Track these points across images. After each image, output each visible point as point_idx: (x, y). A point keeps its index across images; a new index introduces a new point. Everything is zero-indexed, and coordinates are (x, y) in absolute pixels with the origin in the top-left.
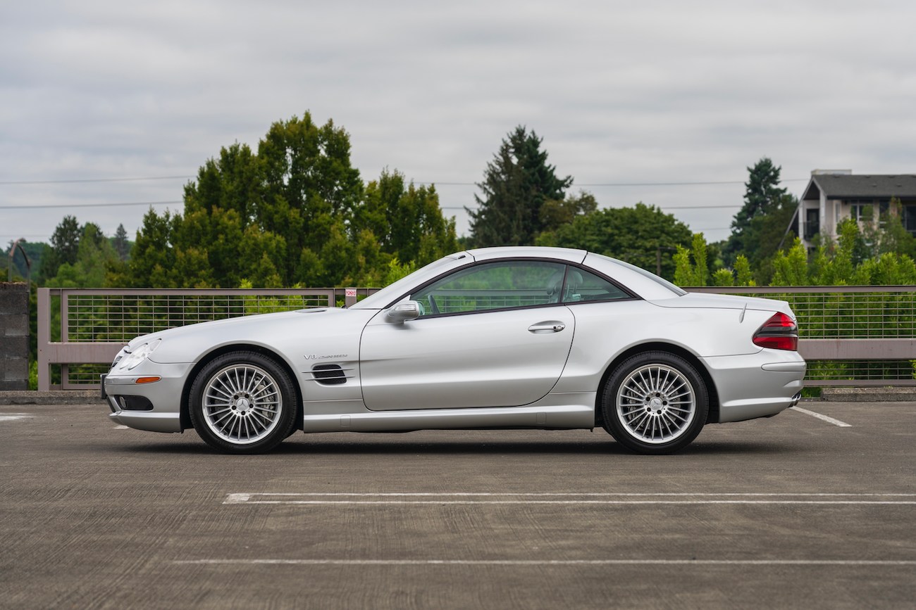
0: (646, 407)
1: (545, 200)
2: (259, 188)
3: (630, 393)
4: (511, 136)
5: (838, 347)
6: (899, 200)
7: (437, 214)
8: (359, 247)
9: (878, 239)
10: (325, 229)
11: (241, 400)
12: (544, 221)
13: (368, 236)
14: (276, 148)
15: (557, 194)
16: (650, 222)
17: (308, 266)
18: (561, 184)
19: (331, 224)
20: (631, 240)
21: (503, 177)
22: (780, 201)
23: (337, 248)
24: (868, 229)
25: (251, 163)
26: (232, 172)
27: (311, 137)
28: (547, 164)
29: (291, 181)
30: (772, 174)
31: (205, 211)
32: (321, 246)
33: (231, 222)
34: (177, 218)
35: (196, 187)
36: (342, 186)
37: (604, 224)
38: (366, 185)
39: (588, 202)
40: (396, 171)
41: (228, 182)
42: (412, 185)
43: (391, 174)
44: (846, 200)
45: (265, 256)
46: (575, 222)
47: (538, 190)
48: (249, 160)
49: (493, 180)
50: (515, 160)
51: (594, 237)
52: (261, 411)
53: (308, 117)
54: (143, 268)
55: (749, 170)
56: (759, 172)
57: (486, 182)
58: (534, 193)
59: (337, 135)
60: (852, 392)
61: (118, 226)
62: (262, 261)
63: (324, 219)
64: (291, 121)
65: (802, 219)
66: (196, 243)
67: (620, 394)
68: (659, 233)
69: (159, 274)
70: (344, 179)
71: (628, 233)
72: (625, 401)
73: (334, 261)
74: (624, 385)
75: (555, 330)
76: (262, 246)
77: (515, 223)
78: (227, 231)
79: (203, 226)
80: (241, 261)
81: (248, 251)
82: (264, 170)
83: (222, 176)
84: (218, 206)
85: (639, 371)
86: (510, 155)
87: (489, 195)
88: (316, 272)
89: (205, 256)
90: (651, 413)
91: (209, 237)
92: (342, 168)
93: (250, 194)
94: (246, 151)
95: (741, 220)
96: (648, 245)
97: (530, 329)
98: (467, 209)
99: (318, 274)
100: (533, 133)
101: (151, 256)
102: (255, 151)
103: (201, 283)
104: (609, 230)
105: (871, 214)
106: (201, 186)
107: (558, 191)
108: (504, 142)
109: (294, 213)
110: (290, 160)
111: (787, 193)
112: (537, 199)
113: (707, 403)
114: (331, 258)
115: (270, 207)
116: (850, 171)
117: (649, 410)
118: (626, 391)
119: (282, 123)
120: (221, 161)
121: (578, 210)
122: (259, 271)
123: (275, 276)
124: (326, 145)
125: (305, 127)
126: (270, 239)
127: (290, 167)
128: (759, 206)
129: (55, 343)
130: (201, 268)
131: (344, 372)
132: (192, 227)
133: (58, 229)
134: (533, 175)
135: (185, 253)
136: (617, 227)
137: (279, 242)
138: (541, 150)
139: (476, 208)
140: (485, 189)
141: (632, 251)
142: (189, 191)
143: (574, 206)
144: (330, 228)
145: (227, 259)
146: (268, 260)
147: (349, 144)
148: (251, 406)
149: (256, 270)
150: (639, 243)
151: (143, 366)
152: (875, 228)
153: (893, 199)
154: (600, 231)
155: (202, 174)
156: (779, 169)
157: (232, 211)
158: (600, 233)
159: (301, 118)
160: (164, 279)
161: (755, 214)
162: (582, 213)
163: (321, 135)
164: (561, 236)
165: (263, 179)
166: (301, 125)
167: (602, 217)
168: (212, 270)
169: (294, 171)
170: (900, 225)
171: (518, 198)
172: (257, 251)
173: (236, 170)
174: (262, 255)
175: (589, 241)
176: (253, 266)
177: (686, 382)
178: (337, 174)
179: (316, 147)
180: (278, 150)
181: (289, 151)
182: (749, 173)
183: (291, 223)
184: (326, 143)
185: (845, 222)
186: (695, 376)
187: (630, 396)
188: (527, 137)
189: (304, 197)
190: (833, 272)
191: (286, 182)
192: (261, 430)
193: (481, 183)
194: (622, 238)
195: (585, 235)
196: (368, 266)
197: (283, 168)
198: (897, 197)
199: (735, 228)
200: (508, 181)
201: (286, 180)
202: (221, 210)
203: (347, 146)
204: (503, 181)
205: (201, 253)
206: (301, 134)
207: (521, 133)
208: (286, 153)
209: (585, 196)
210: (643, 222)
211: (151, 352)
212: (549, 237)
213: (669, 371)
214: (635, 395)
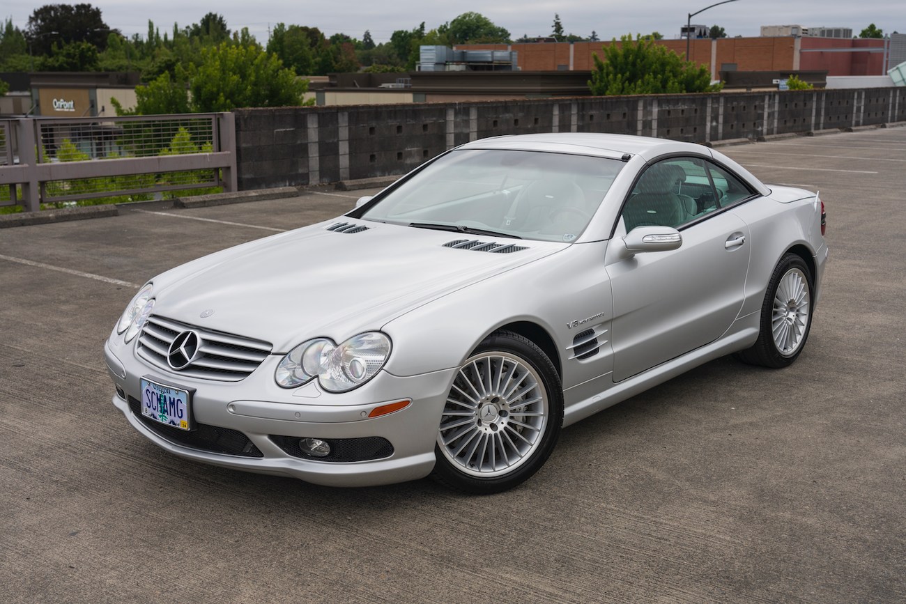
97: (726, 245)
131: (598, 338)
148: (502, 414)
151: (379, 385)
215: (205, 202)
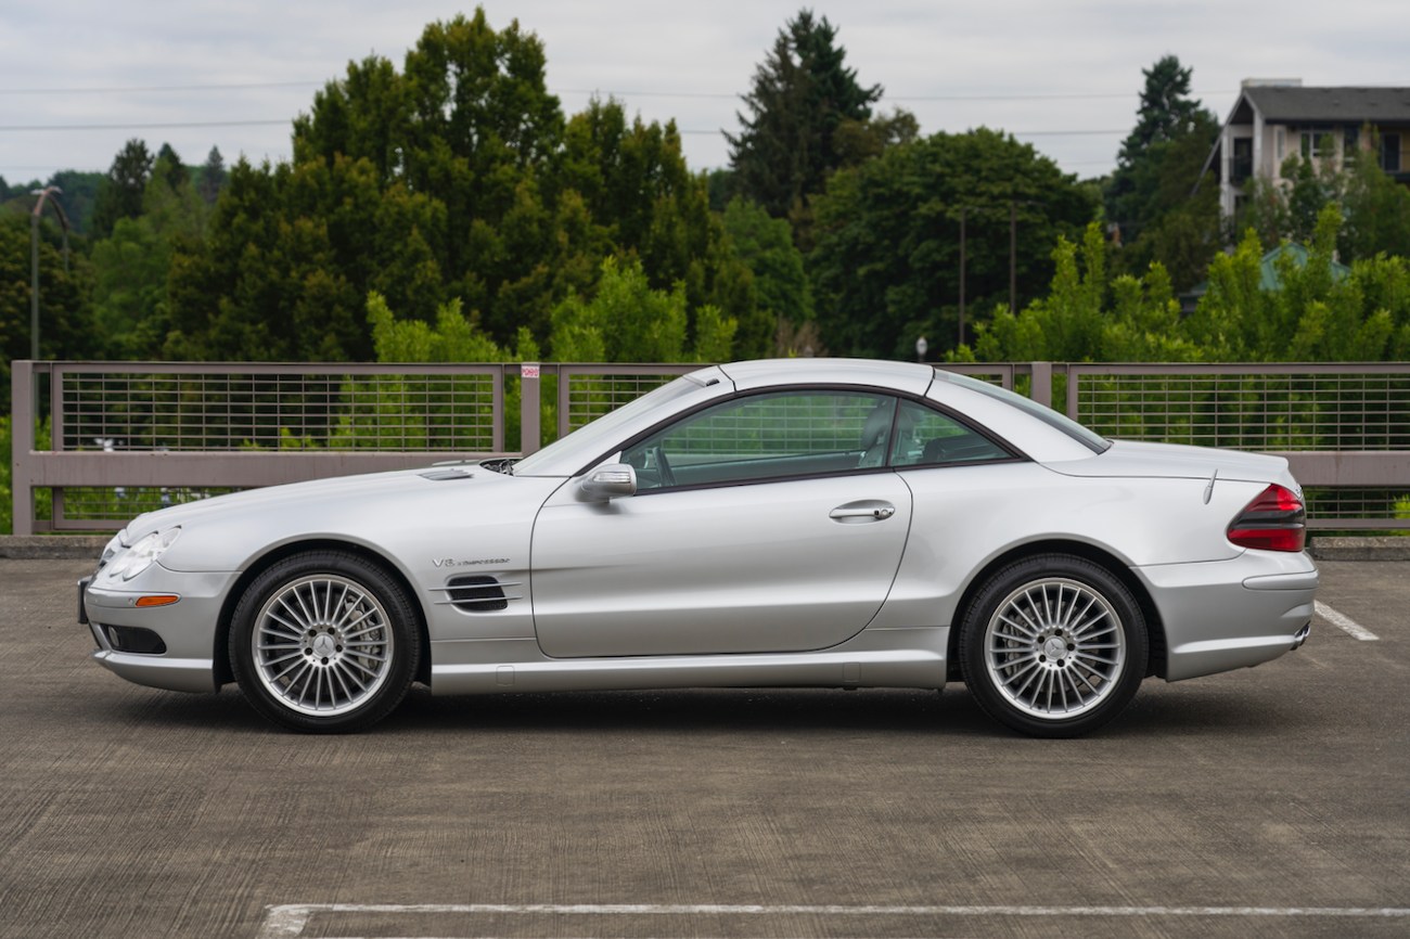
0: (1037, 655)
1: (840, 120)
2: (405, 126)
3: (1009, 629)
4: (791, 24)
5: (1337, 465)
6: (1376, 127)
7: (678, 165)
8: (560, 217)
9: (1342, 185)
10: (507, 190)
11: (321, 638)
12: (840, 151)
13: (573, 201)
14: (431, 63)
15: (859, 111)
16: (998, 156)
17: (481, 246)
18: (867, 96)
19: (517, 181)
20: (969, 182)
21: (779, 85)
22: (1190, 119)
23: (525, 219)
24: (1327, 170)
25: (393, 87)
26: (366, 100)
27: (485, 47)
28: (844, 65)
29: (454, 114)
30: (1179, 78)
31: (322, 160)
32: (501, 216)
33: (363, 179)
34: (283, 169)
35: (311, 123)
36: (534, 122)
37: (930, 158)
38: (568, 118)
39: (906, 123)
40: (611, 97)
41: (359, 116)
42: (638, 119)
43: (604, 102)
44: (1293, 126)
45: (415, 232)
46: (886, 156)
47: (831, 106)
48: (391, 83)
49: (764, 89)
50: (797, 61)
51: (915, 179)
52: (355, 658)
53: (480, 15)
54: (228, 247)
55: (1145, 72)
56: (1160, 77)
57: (754, 92)
58: (825, 109)
59: (526, 44)
60: (1362, 545)
61: (210, 149)
62: (410, 239)
63: (505, 173)
64: (455, 23)
65: (1227, 153)
66: (309, 210)
67: (992, 631)
68: (1011, 172)
69: (253, 258)
70: (536, 111)
71: (966, 172)
72: (1000, 643)
73: (521, 239)
74: (999, 615)
75: (878, 517)
76: (410, 216)
77: (796, 155)
78: (358, 191)
79: (321, 183)
80: (378, 239)
81: (389, 223)
82: (413, 96)
83: (350, 106)
84: (344, 153)
85: (1025, 590)
86: (790, 53)
87: (759, 113)
88: (492, 256)
89: (323, 231)
90: (1045, 665)
91: (329, 201)
92: (532, 95)
93: (391, 135)
94: (387, 68)
95: (1132, 147)
96: (996, 190)
97: (833, 514)
98: (726, 134)
99: (496, 259)
100: (824, 19)
101: (240, 230)
102: (399, 68)
103: (317, 274)
104: (937, 168)
105: (1331, 146)
106: (318, 121)
107: (861, 107)
108: (782, 33)
109: (460, 165)
110: (452, 81)
111: (1201, 108)
112: (829, 119)
113: (1145, 647)
114: (516, 236)
115: (423, 155)
116: (1300, 80)
117: (1043, 659)
118: (1002, 626)
119: (440, 24)
120: (348, 83)
121: (892, 136)
122: (406, 255)
123: (430, 264)
124: (508, 60)
125: (476, 30)
126: (423, 206)
127: (453, 93)
128: (1158, 126)
129: (41, 452)
130: (317, 249)
131: (504, 590)
132: (303, 185)
133: (119, 159)
134: (824, 82)
135: (293, 225)
136: (948, 164)
137: (436, 210)
138: (835, 45)
139: (738, 131)
140: (752, 104)
141: (971, 200)
142: (300, 127)
143: (885, 129)
144: (514, 188)
145: (358, 235)
146: (420, 238)
147: (543, 57)
148: (339, 648)
149: (400, 252)
150: (983, 187)
151: (150, 575)
152: (1338, 169)
153: (1367, 126)
154: (923, 168)
155: (319, 101)
156: (1190, 71)
157: (364, 161)
158: (924, 173)
159: (470, 17)
160: (260, 265)
161: (1153, 138)
162: (896, 140)
163: (501, 42)
164: (866, 176)
165: (412, 111)
166: (471, 27)
167: (926, 147)
168: (334, 252)
169: (460, 99)
170: (1376, 165)
171: (802, 117)
172: (402, 223)
173: (371, 97)
174: (410, 229)
175: (907, 184)
176: (397, 247)
177: (1108, 611)
178: (525, 104)
179: (492, 62)
180: (435, 65)
181: (452, 67)
182: (1144, 79)
183: (455, 179)
184: (508, 56)
185: (1294, 160)
186: (1125, 599)
187: (1009, 633)
188: (816, 26)
189: (475, 138)
190: (1301, 284)
191: (448, 116)
192: (356, 691)
193: (746, 95)
194: (957, 180)
195: (901, 175)
196: (572, 247)
197: (442, 94)
198: (1373, 122)
199: (1123, 159)
200: (786, 92)
201: (448, 109)
202: (348, 159)
203: (541, 61)
204: (778, 92)
205: (317, 226)
206: (471, 41)
207: (806, 19)
208: (446, 70)
209: (901, 115)
210: (988, 155)
211: (164, 550)
212: (847, 178)
213: (1079, 590)
214: (1017, 633)
215: (1369, 550)
